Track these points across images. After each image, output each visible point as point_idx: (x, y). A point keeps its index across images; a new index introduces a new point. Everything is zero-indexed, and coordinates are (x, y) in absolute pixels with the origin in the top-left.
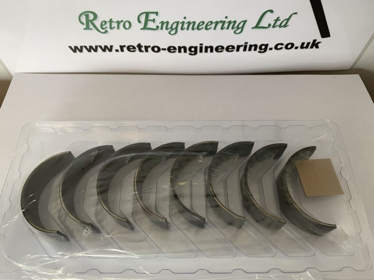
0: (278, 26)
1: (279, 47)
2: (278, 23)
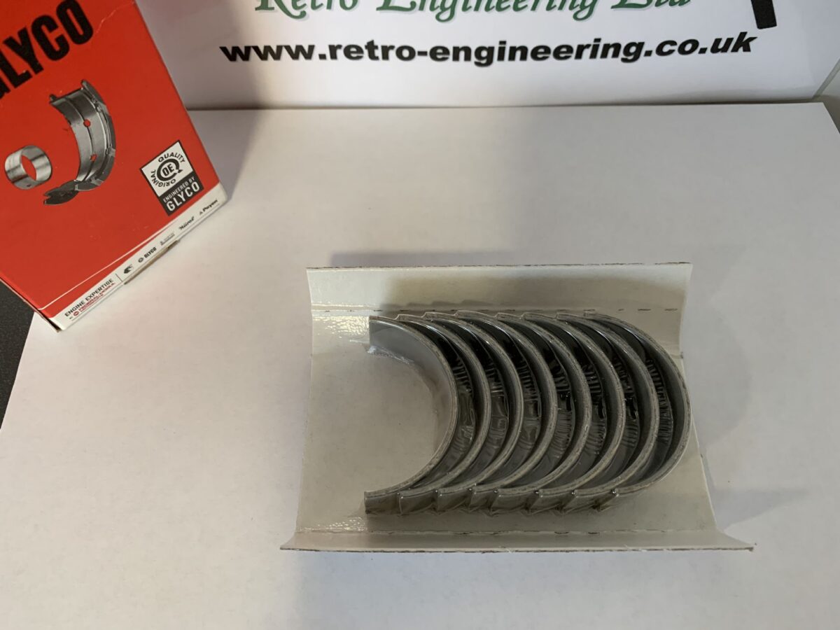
0: (668, 3)
1: (667, 48)
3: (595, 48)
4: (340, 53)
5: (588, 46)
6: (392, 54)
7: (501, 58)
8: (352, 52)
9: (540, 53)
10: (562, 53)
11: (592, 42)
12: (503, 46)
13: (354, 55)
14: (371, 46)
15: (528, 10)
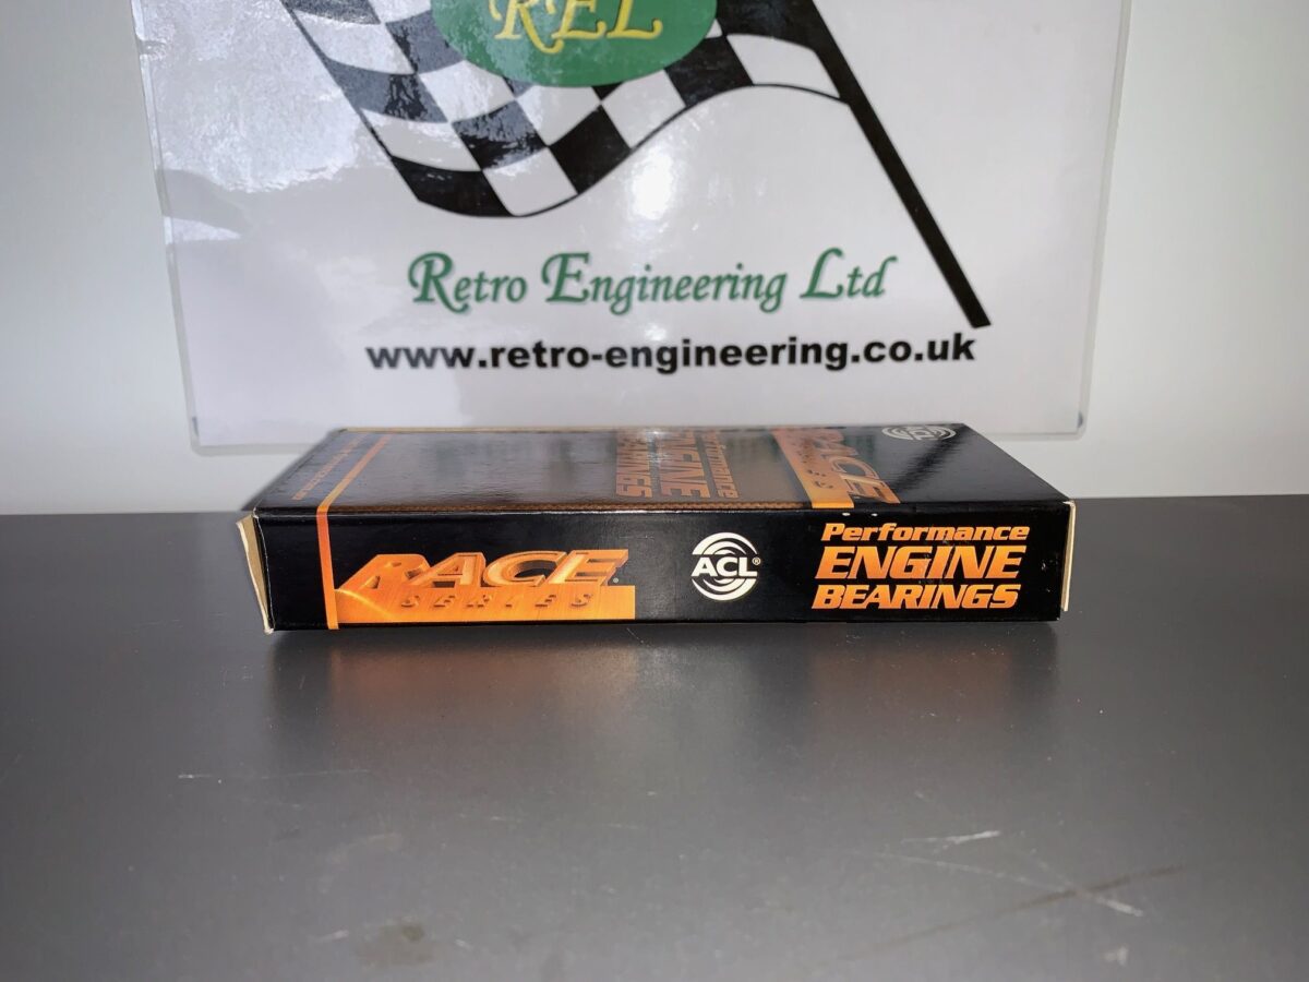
3: (793, 349)
4: (503, 358)
5: (783, 347)
6: (563, 358)
7: (686, 362)
8: (517, 357)
9: (730, 355)
10: (755, 355)
11: (787, 343)
12: (687, 345)
13: (519, 361)
14: (539, 349)
15: (709, 299)
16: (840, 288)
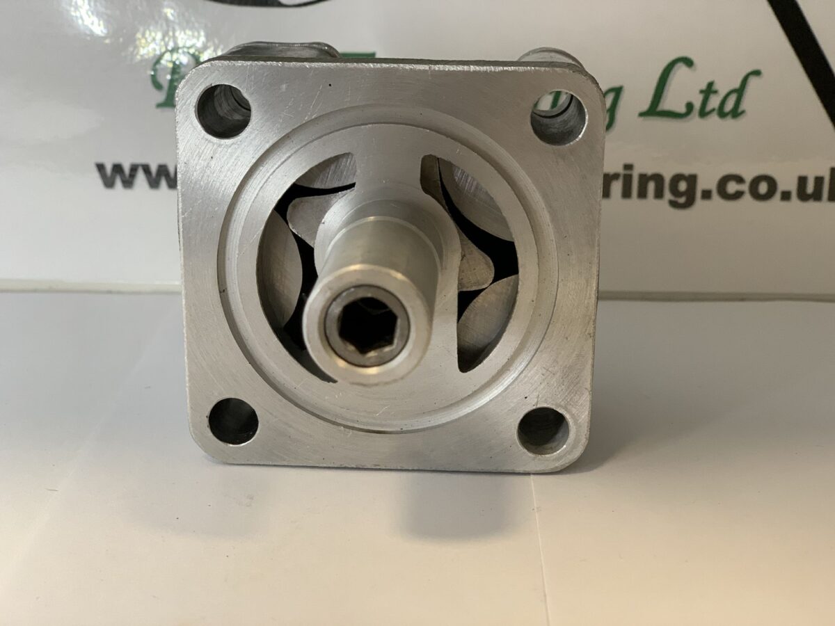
0: (715, 112)
1: (732, 187)
2: (714, 102)
3: (628, 180)
5: (616, 176)
11: (621, 170)
16: (690, 106)
